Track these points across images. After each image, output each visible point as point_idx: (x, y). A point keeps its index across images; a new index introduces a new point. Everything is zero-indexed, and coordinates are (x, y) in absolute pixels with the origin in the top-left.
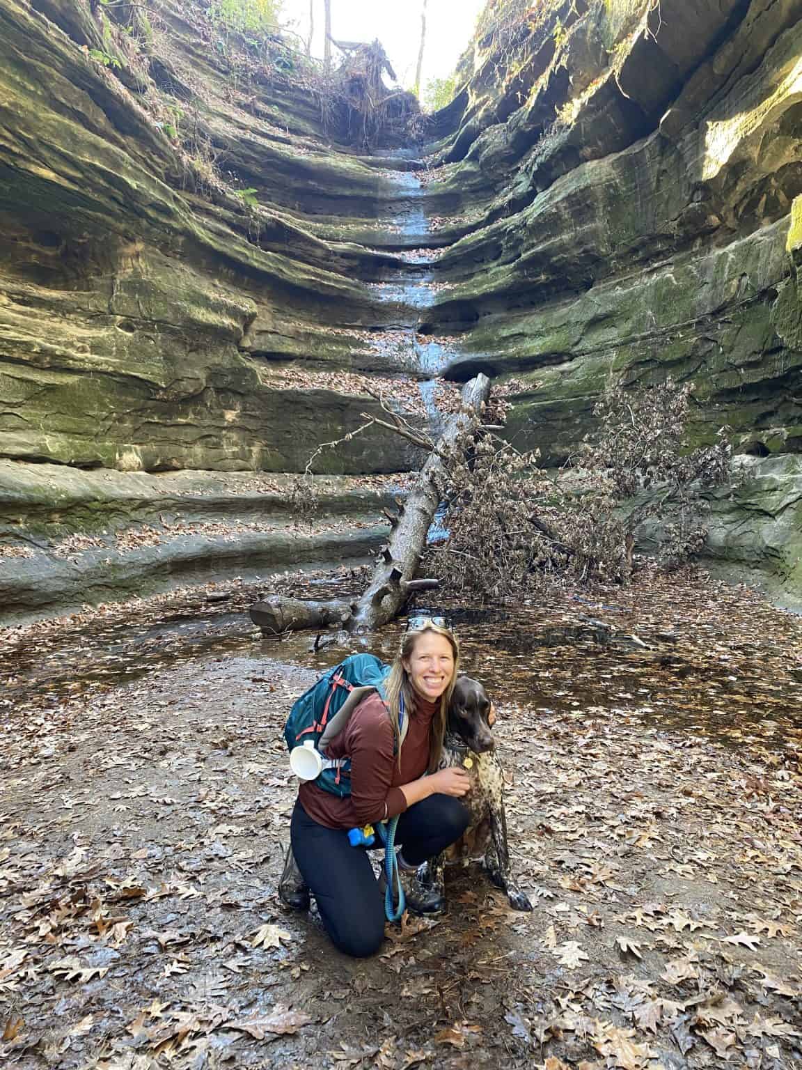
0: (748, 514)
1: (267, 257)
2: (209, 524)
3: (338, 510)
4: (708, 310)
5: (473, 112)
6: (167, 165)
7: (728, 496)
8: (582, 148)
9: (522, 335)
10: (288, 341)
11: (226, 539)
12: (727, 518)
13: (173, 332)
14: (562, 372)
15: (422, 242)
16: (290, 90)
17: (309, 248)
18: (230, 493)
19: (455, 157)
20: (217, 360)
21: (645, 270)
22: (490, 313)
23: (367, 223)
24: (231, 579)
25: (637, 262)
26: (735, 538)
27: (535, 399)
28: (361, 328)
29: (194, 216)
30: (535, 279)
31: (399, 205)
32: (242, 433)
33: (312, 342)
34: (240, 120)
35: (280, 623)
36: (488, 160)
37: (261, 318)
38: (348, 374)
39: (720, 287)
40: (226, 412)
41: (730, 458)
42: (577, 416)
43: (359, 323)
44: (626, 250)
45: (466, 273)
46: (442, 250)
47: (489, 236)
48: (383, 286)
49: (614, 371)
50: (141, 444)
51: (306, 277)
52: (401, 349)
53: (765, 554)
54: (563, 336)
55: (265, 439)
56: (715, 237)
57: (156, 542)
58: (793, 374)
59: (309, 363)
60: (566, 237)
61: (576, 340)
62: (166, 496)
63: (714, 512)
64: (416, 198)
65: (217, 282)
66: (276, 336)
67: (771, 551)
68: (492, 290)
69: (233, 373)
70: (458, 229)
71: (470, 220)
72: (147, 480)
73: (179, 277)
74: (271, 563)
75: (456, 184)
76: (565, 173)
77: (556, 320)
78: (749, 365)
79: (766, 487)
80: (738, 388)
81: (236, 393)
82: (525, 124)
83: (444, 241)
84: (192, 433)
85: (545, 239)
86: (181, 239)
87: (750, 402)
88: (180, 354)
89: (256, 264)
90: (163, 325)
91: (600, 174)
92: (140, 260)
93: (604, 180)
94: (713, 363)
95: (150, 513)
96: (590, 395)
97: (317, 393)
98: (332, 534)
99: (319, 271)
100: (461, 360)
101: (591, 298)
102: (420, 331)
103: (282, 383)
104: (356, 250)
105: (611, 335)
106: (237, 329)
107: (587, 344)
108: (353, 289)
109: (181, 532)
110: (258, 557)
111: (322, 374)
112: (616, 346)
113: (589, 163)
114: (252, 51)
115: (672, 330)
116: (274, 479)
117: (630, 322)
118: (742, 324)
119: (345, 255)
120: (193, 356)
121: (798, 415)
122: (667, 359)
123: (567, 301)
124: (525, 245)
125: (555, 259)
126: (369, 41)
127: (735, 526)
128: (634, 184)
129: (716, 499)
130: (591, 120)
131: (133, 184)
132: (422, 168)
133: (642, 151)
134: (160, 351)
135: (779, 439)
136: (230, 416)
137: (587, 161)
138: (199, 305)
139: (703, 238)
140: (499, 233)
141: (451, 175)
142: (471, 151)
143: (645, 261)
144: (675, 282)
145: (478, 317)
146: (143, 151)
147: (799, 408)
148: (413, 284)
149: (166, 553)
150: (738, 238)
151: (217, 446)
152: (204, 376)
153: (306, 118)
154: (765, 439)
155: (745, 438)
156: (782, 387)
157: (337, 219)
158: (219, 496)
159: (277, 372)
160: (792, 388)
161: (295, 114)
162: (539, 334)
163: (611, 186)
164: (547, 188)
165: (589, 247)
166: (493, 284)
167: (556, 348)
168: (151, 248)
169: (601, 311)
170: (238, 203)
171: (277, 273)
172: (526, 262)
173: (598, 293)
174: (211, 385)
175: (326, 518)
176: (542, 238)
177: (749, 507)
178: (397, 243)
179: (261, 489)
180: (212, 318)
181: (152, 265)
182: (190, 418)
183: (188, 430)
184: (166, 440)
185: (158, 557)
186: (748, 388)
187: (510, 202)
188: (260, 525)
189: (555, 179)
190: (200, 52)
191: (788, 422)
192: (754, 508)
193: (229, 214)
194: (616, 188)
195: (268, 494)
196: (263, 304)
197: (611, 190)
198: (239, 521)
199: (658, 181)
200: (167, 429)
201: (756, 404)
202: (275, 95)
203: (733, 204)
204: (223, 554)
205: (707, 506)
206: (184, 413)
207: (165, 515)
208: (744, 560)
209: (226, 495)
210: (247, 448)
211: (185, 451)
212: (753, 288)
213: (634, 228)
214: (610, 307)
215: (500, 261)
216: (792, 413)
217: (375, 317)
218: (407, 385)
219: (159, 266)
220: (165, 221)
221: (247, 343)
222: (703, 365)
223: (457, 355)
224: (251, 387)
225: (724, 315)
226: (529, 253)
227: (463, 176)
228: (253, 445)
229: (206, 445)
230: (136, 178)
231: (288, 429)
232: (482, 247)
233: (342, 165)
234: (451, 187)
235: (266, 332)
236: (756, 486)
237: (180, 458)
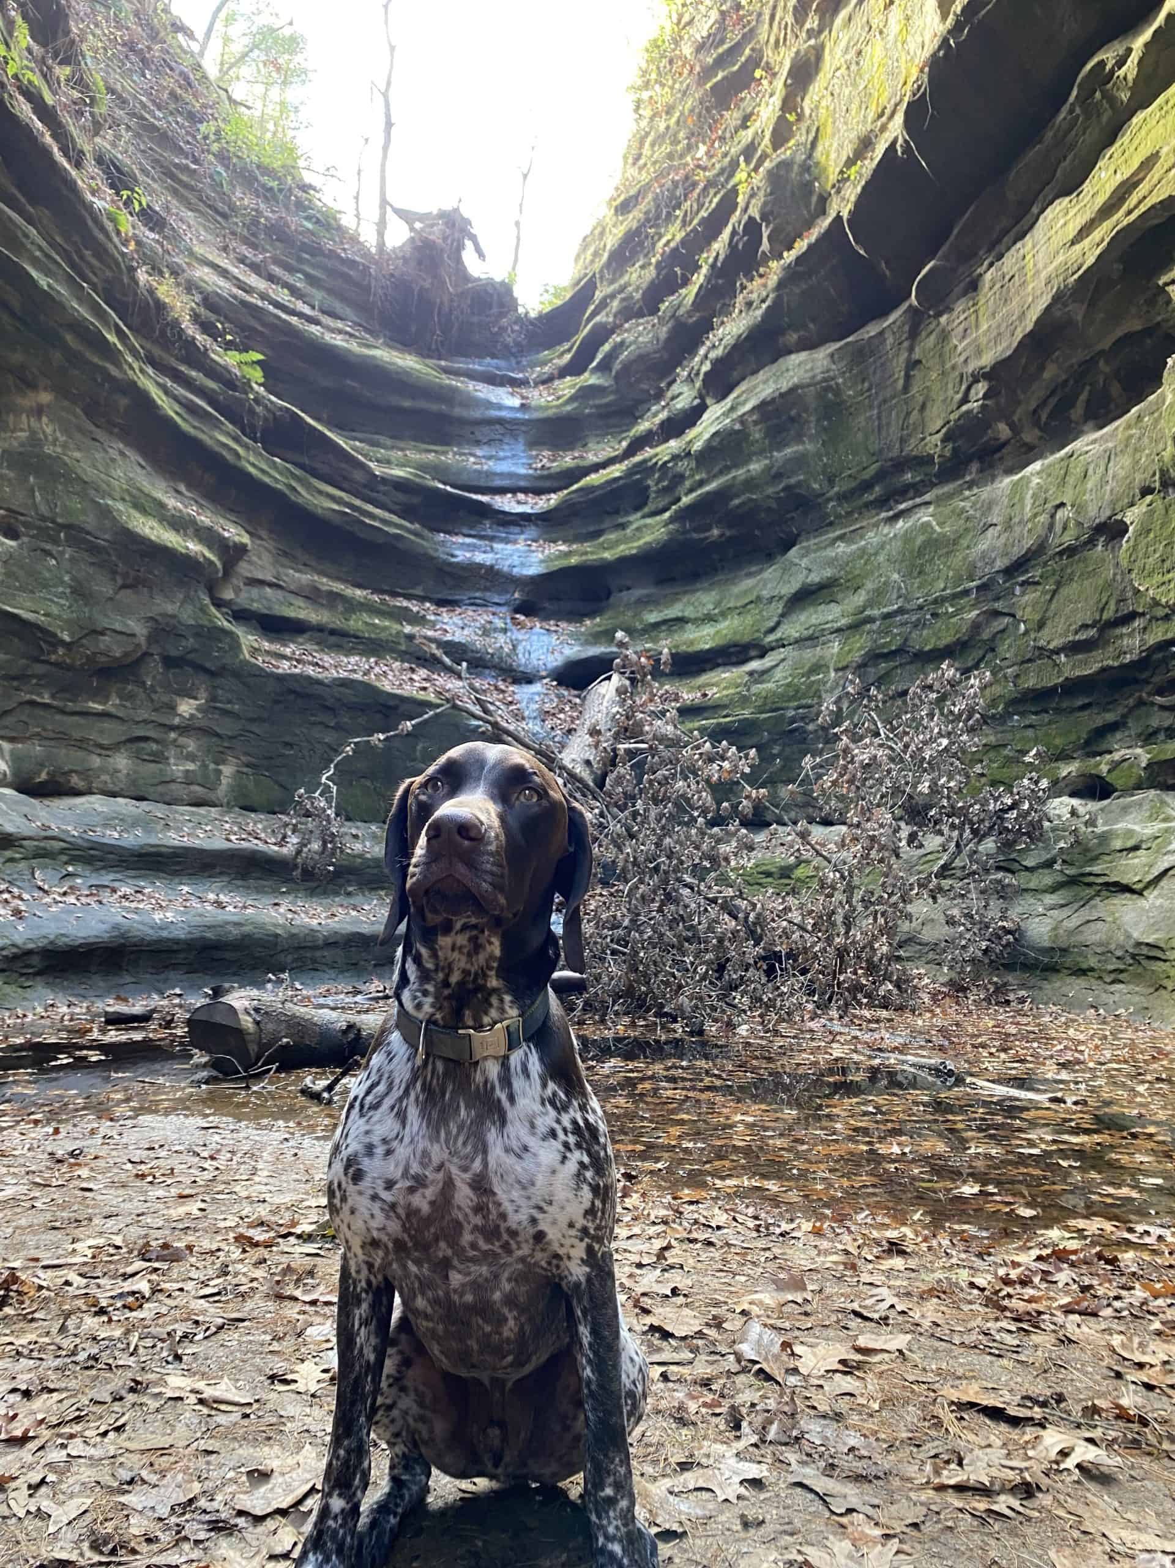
0: (1090, 891)
1: (274, 465)
2: (128, 891)
3: (369, 882)
4: (1000, 564)
5: (603, 304)
6: (108, 274)
7: (1049, 864)
8: (783, 334)
9: (681, 621)
10: (299, 602)
11: (158, 916)
12: (1050, 899)
13: (94, 549)
14: (751, 673)
15: (522, 484)
16: (324, 256)
17: (343, 465)
18: (173, 839)
19: (575, 368)
20: (170, 608)
21: (883, 515)
22: (629, 589)
23: (436, 452)
24: (161, 993)
25: (871, 502)
26: (1071, 933)
27: (706, 715)
28: (422, 599)
29: (150, 370)
30: (702, 536)
31: (486, 429)
32: (205, 740)
33: (340, 608)
34: (241, 277)
35: (253, 1048)
36: (626, 367)
37: (254, 559)
38: (398, 664)
39: (1017, 529)
40: (178, 700)
41: (1044, 803)
42: (775, 741)
43: (418, 591)
44: (853, 484)
45: (592, 529)
46: (553, 496)
47: (630, 473)
48: (460, 539)
49: (837, 670)
50: (11, 740)
51: (336, 507)
52: (486, 633)
53: (1133, 956)
54: (749, 620)
55: (246, 754)
56: (1001, 459)
57: (17, 913)
58: (1159, 655)
59: (333, 639)
60: (755, 467)
61: (772, 624)
62: (49, 833)
63: (1026, 890)
64: (514, 422)
65: (182, 488)
66: (279, 592)
67: (1145, 951)
68: (634, 551)
69: (197, 635)
70: (578, 468)
71: (596, 455)
72: (16, 802)
73: (113, 460)
74: (241, 967)
75: (575, 405)
76: (755, 372)
77: (737, 597)
78: (1074, 648)
79: (1118, 844)
80: (1055, 687)
81: (200, 668)
82: (688, 312)
83: (555, 484)
84: (110, 732)
85: (721, 473)
86: (123, 402)
87: (1073, 710)
88: (104, 587)
89: (251, 470)
90: (75, 534)
91: (812, 369)
92: (45, 419)
93: (819, 378)
94: (1007, 649)
95: (11, 860)
96: (798, 708)
97: (344, 683)
98: (357, 921)
99: (358, 502)
100: (584, 655)
101: (797, 561)
102: (517, 610)
103: (285, 664)
104: (417, 480)
105: (832, 614)
106: (211, 563)
107: (792, 629)
108: (412, 537)
109: (71, 899)
110: (217, 955)
111: (353, 659)
112: (839, 630)
113: (793, 356)
114: (268, 195)
115: (935, 601)
116: (257, 823)
117: (862, 592)
118: (1059, 584)
119: (401, 485)
120: (126, 596)
121: (1166, 724)
122: (927, 648)
123: (753, 569)
124: (688, 484)
125: (736, 502)
126: (448, 207)
127: (1066, 912)
128: (866, 385)
129: (1027, 869)
130: (797, 291)
131: (43, 282)
132: (524, 383)
133: (881, 333)
134: (66, 578)
135: (1131, 766)
136: (186, 708)
137: (790, 352)
138: (144, 511)
139: (981, 459)
140: (644, 468)
141: (568, 393)
142: (599, 356)
143: (883, 503)
144: (937, 528)
145: (609, 595)
146: (67, 239)
147: (1166, 714)
148: (507, 541)
149: (30, 934)
150: (1040, 456)
151: (158, 758)
152: (145, 632)
153: (344, 299)
154: (1104, 768)
155: (1068, 769)
156: (1136, 681)
157: (389, 442)
158: (153, 841)
159: (276, 647)
160: (1156, 679)
161: (330, 291)
162: (710, 619)
163: (828, 389)
164: (724, 397)
165: (792, 481)
166: (636, 544)
167: (738, 637)
168: (66, 403)
169: (815, 578)
170: (229, 372)
171: (287, 492)
172: (690, 508)
173: (807, 552)
174: (155, 650)
175: (349, 894)
176: (716, 469)
177: (1091, 879)
178: (482, 483)
179: (233, 838)
180: (170, 538)
181: (65, 431)
182: (112, 705)
183: (107, 725)
184: (62, 738)
185: (19, 940)
186: (1073, 687)
187: (662, 424)
188: (222, 897)
189: (737, 384)
190: (184, 178)
191: (1148, 738)
192: (1100, 880)
193: (212, 385)
194: (837, 391)
195: (244, 844)
196: (261, 539)
197: (830, 395)
198: (186, 889)
199: (908, 377)
200: (65, 718)
201: (1086, 713)
202: (300, 260)
203: (1033, 405)
204: (149, 944)
205: (1009, 879)
206: (101, 694)
207: (43, 867)
208: (1092, 970)
209: (165, 842)
210: (212, 766)
211: (96, 761)
212: (1079, 524)
213: (867, 449)
214: (828, 573)
215: (646, 510)
216: (1155, 723)
217: (444, 583)
218: (497, 688)
219: (78, 436)
220: (96, 360)
221: (228, 594)
222: (989, 656)
223: (576, 648)
224: (228, 660)
225: (1027, 571)
226: (694, 495)
227: (586, 393)
228: (224, 762)
229: (138, 757)
230: (48, 273)
231: (288, 739)
232: (619, 488)
233: (400, 362)
234: (569, 408)
235: (262, 583)
236: (1100, 844)
237: (86, 773)
